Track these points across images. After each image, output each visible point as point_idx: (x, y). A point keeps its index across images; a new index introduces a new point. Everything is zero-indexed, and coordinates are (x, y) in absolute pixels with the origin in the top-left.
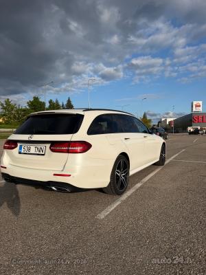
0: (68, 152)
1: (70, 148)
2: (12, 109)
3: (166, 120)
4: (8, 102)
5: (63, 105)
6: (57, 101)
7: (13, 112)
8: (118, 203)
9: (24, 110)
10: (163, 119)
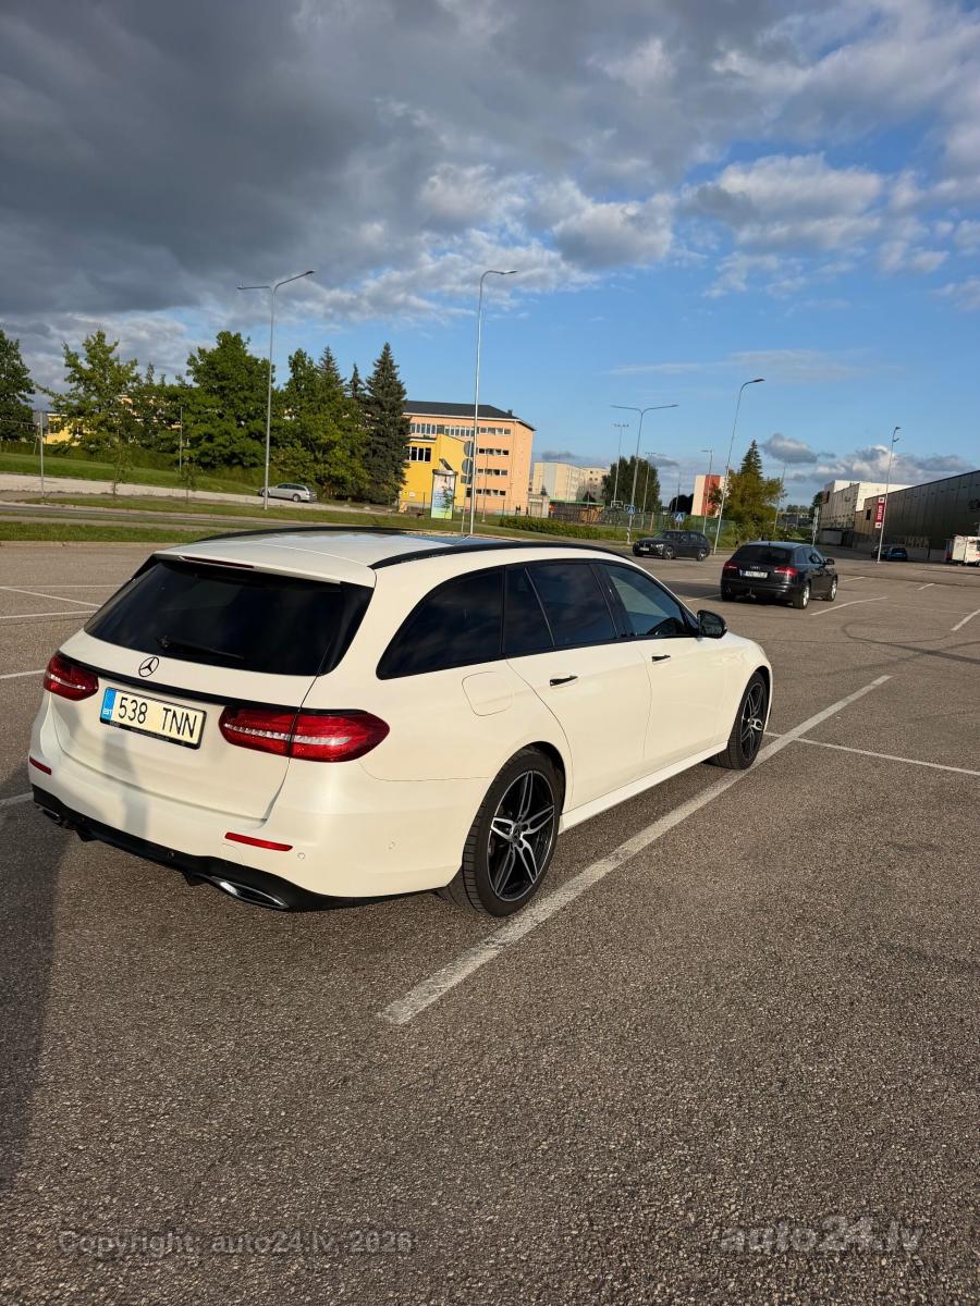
0: (288, 750)
1: (297, 739)
2: (118, 386)
3: (854, 489)
4: (98, 349)
5: (355, 381)
6: (329, 360)
7: (123, 399)
8: (488, 954)
9: (172, 395)
10: (840, 485)
